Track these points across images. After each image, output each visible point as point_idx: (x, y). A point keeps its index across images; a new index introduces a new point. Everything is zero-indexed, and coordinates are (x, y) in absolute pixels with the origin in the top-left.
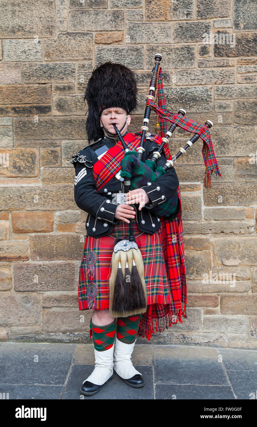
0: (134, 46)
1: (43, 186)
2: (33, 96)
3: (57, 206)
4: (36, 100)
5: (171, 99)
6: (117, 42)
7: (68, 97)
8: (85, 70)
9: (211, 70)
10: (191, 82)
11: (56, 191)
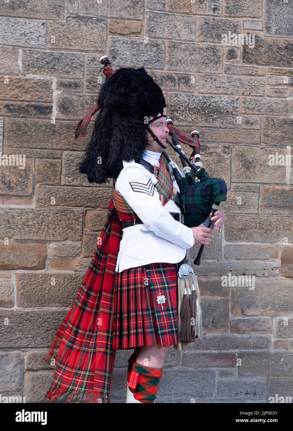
0: (153, 41)
1: (37, 209)
2: (32, 91)
3: (53, 235)
4: (35, 98)
5: (193, 108)
6: (134, 33)
7: (74, 97)
8: (95, 65)
9: (238, 78)
10: (216, 90)
11: (53, 216)
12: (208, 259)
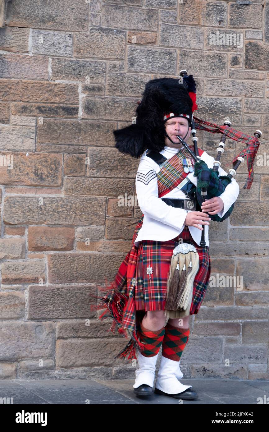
0: (166, 49)
1: (66, 197)
2: (61, 94)
3: (80, 220)
4: (63, 100)
5: (201, 108)
6: (150, 43)
7: (97, 99)
8: (116, 71)
9: (241, 82)
10: (222, 92)
11: (80, 203)
12: (215, 241)
